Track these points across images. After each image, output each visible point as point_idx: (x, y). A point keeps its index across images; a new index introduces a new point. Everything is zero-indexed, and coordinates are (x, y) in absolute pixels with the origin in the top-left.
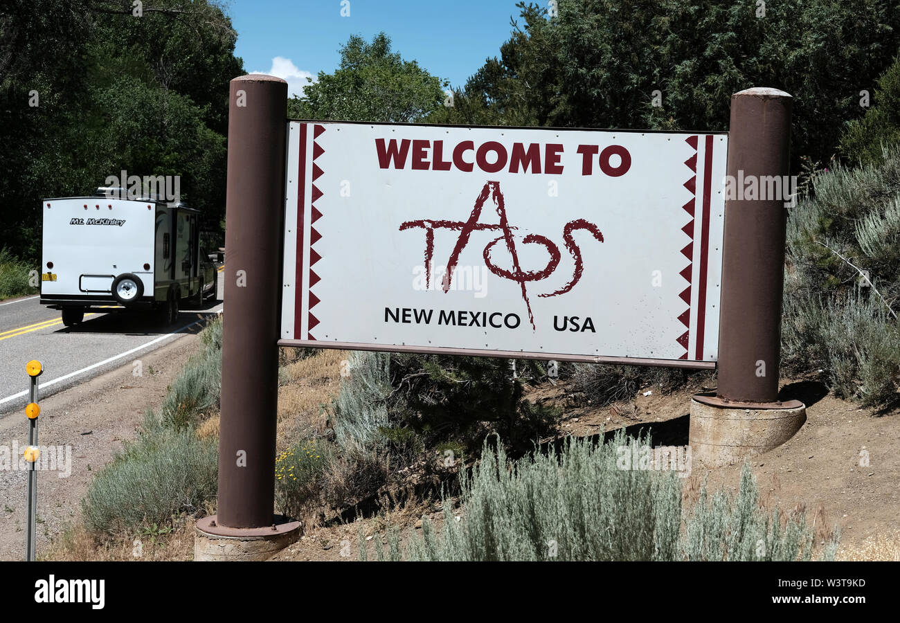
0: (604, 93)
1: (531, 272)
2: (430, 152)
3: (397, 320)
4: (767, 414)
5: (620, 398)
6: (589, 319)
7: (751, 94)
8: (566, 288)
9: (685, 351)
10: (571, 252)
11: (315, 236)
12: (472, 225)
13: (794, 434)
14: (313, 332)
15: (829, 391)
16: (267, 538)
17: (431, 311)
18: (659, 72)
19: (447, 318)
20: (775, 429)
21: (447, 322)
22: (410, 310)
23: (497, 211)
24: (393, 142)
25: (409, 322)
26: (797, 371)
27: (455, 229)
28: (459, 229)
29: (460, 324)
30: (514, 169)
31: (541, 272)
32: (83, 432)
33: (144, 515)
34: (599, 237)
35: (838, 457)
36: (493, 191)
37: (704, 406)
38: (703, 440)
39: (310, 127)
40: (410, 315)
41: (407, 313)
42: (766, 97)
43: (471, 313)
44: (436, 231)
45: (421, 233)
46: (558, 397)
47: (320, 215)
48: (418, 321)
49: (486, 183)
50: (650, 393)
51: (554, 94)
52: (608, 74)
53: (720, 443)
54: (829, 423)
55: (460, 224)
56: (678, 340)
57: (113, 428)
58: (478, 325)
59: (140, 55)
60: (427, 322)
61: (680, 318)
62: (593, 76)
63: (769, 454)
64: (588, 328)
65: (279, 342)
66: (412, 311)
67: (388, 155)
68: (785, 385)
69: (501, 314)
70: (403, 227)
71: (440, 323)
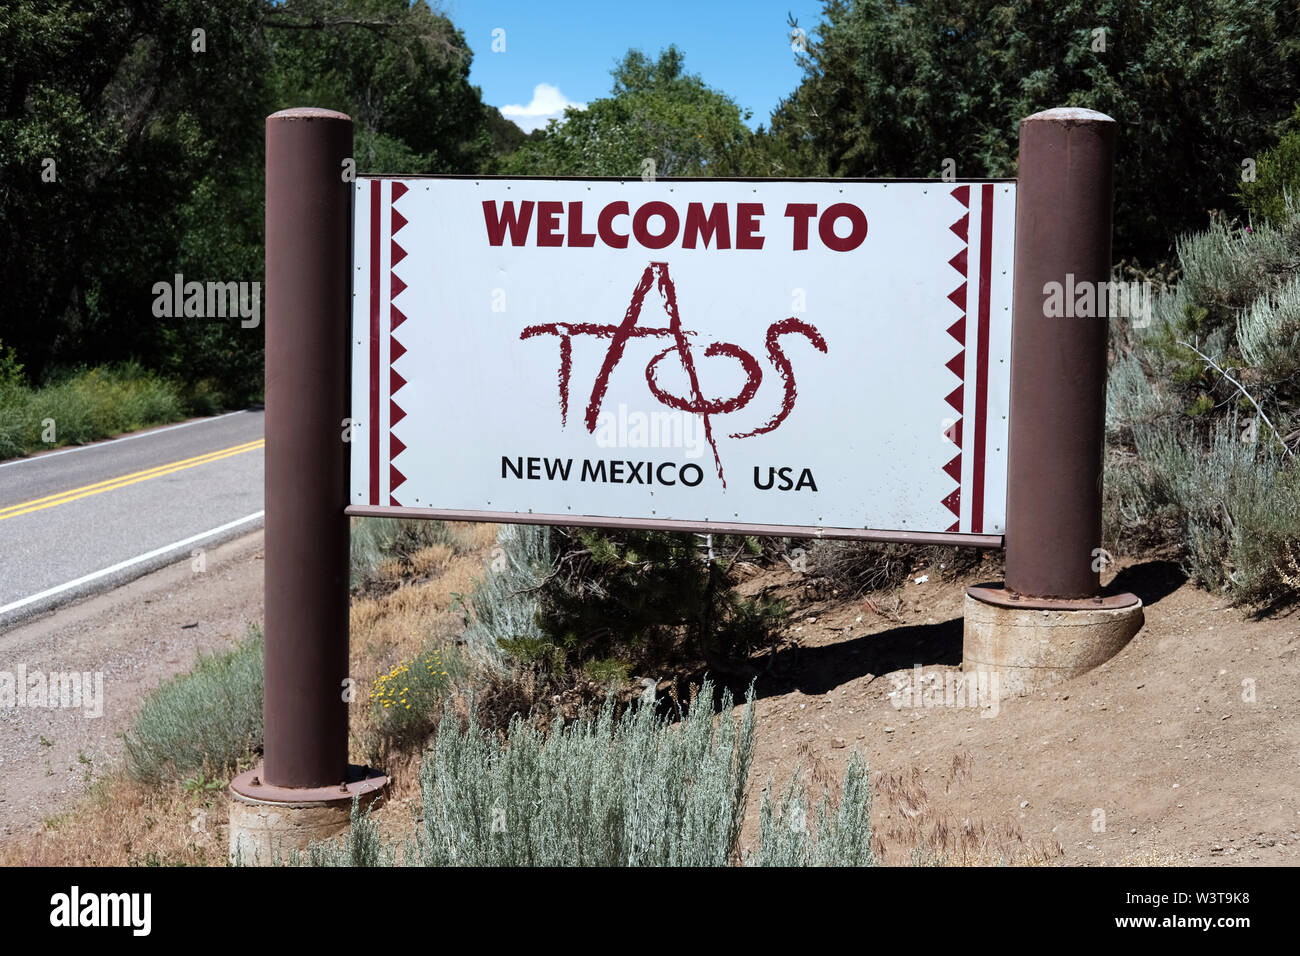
0: (921, 122)
1: (718, 400)
2: (564, 219)
3: (519, 475)
4: (1077, 617)
5: (879, 587)
6: (807, 472)
7: (1047, 118)
8: (771, 423)
9: (956, 519)
10: (777, 368)
11: (397, 350)
12: (628, 329)
13: (1120, 648)
14: (397, 494)
15: (1188, 578)
16: (331, 803)
17: (570, 462)
18: (1000, 89)
19: (594, 471)
20: (1089, 641)
21: (594, 478)
22: (538, 460)
23: (666, 307)
24: (509, 206)
25: (538, 478)
26: (1145, 545)
27: (603, 336)
28: (609, 337)
29: (613, 480)
30: (689, 243)
31: (734, 400)
32: (184, 624)
33: (204, 756)
34: (821, 345)
35: (1182, 688)
36: (658, 278)
37: (981, 605)
38: (980, 658)
39: (386, 185)
40: (538, 468)
41: (534, 464)
42: (1071, 123)
43: (630, 464)
44: (574, 340)
45: (552, 343)
46: (793, 584)
47: (403, 318)
48: (551, 476)
49: (648, 265)
50: (924, 578)
51: (852, 125)
52: (927, 95)
53: (1005, 662)
54: (1177, 631)
55: (611, 328)
56: (945, 502)
57: (229, 617)
58: (641, 482)
59: (338, 86)
60: (565, 477)
61: (947, 468)
62: (904, 98)
63: (1079, 680)
64: (806, 484)
65: (348, 509)
66: (542, 461)
67: (502, 225)
68: (1124, 568)
69: (674, 465)
70: (526, 334)
71: (583, 479)
